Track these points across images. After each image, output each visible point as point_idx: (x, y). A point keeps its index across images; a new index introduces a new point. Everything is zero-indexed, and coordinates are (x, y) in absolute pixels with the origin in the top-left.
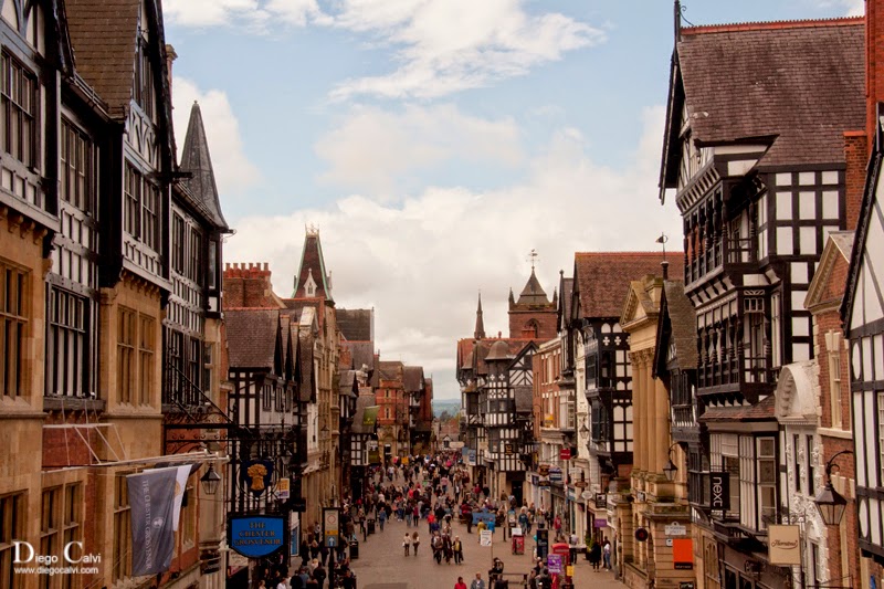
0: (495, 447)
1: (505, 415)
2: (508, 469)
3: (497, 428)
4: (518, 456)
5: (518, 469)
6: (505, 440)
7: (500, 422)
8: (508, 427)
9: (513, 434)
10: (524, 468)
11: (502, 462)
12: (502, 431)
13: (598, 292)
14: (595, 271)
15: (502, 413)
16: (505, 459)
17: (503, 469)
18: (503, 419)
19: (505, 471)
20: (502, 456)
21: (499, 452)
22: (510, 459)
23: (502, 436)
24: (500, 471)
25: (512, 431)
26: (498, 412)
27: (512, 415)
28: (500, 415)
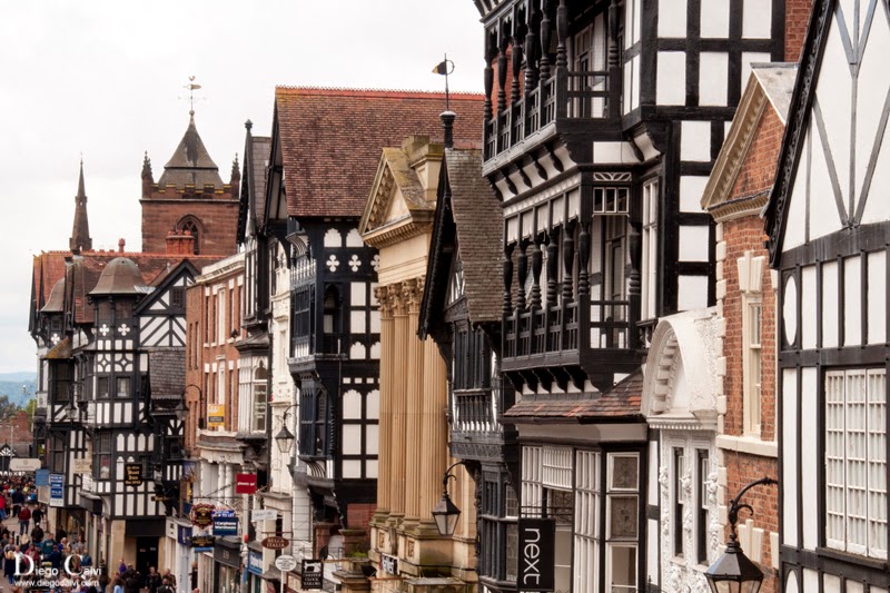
0: (105, 469)
1: (129, 406)
2: (130, 512)
3: (111, 430)
4: (151, 486)
5: (151, 512)
6: (126, 454)
7: (117, 420)
8: (134, 428)
9: (144, 443)
10: (162, 511)
11: (119, 498)
12: (121, 438)
13: (318, 166)
14: (314, 126)
15: (123, 400)
16: (125, 493)
17: (119, 512)
18: (124, 413)
19: (124, 517)
20: (120, 487)
21: (112, 478)
22: (136, 493)
23: (120, 448)
24: (113, 517)
25: (142, 438)
26: (114, 399)
27: (142, 406)
28: (118, 406)
